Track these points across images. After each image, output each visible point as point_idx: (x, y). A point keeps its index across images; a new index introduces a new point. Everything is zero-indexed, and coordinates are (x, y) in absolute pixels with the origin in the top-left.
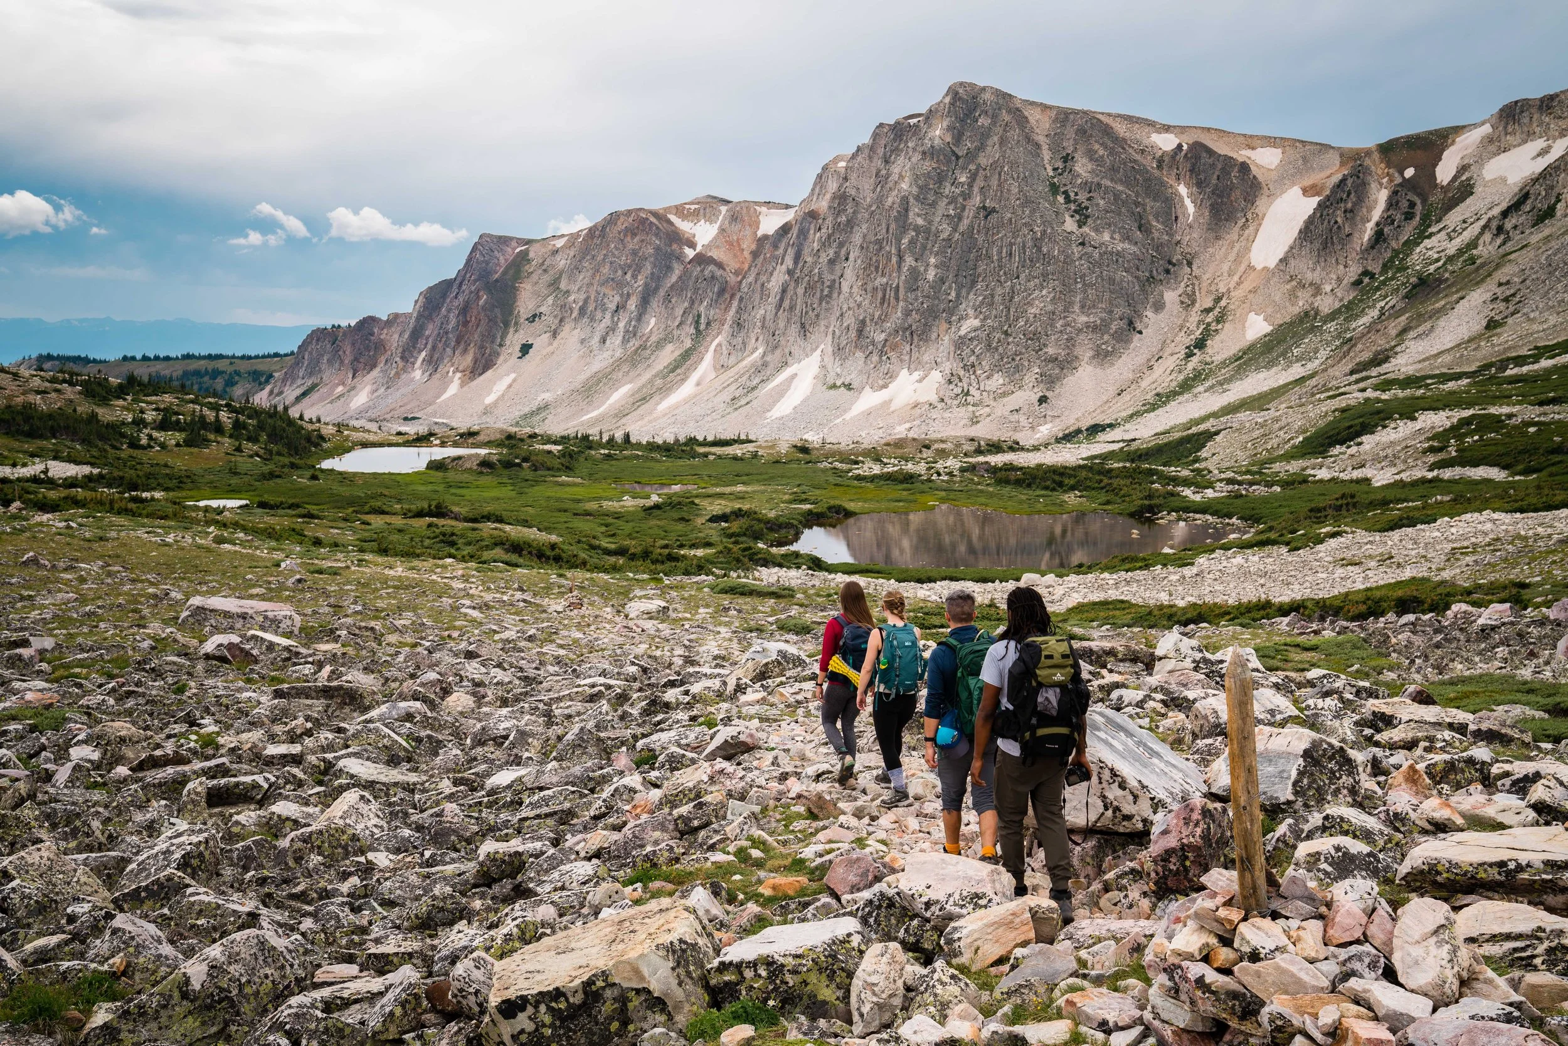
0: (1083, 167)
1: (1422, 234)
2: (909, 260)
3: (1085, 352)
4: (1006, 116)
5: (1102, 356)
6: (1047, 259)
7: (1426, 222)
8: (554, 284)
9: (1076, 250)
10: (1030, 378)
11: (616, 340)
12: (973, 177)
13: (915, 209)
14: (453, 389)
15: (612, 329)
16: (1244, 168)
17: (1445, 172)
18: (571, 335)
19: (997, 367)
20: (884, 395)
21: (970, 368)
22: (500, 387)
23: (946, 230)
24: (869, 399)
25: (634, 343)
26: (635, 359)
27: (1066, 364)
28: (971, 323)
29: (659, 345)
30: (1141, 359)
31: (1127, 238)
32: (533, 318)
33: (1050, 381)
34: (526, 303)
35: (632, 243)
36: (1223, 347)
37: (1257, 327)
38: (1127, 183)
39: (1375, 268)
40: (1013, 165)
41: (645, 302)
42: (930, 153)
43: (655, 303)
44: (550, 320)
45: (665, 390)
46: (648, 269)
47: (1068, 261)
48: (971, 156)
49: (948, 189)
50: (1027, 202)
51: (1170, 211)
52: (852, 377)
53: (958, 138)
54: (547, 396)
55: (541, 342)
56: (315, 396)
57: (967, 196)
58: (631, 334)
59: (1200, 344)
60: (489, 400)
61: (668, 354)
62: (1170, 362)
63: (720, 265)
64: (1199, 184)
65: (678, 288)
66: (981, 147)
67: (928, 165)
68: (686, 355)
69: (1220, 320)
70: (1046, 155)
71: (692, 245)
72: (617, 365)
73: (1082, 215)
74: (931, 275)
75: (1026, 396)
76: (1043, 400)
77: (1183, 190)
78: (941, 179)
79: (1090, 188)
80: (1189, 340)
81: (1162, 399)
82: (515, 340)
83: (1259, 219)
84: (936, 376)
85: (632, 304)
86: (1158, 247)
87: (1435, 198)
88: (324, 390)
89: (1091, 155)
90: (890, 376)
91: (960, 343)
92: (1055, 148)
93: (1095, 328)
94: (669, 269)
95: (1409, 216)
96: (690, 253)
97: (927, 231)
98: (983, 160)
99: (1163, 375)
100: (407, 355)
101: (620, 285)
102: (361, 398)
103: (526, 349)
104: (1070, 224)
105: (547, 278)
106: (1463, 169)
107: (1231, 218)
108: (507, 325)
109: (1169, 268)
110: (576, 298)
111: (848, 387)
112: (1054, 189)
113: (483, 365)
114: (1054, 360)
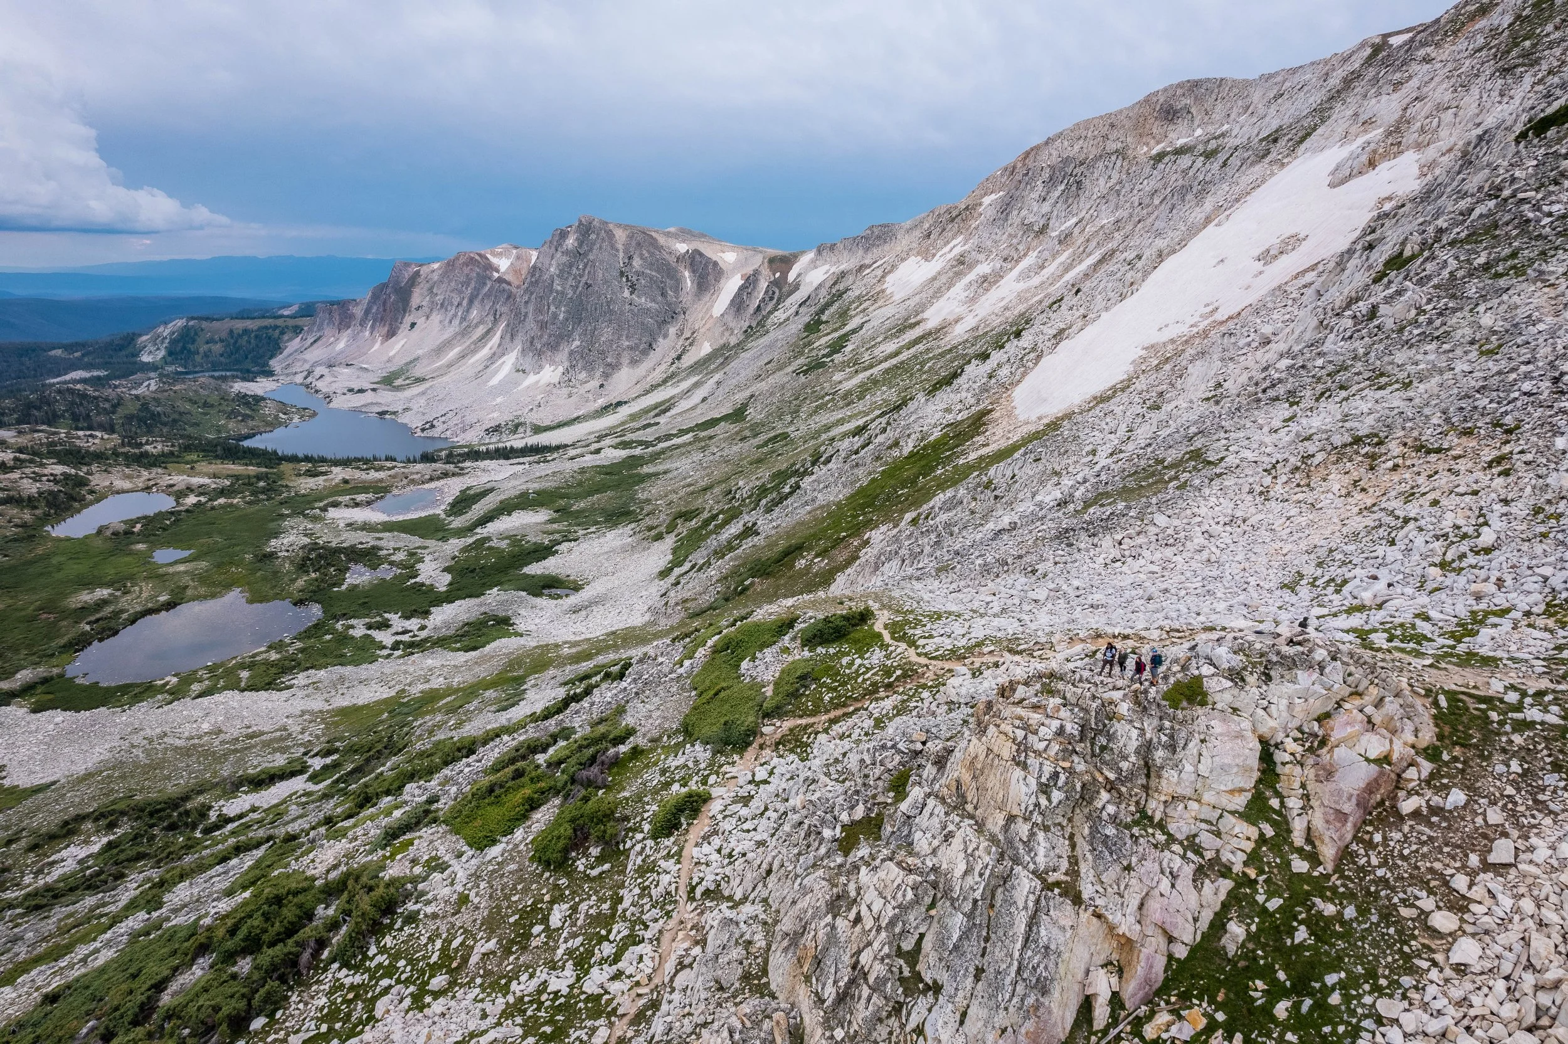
0: (637, 263)
1: (775, 309)
2: (552, 308)
3: (625, 360)
4: (603, 233)
5: (634, 362)
6: (611, 312)
7: (778, 303)
8: (431, 290)
9: (627, 307)
10: (598, 374)
11: (456, 322)
12: (585, 266)
13: (557, 282)
14: (377, 346)
15: (455, 315)
16: (716, 264)
17: (791, 276)
18: (436, 317)
19: (584, 368)
20: (537, 377)
21: (573, 367)
22: (398, 347)
23: (570, 293)
24: (532, 379)
25: (465, 324)
26: (464, 333)
27: (615, 367)
28: (577, 343)
29: (477, 326)
30: (651, 365)
31: (653, 300)
32: (418, 309)
33: (606, 376)
34: (416, 299)
35: (466, 270)
36: (688, 360)
37: (706, 349)
38: (658, 271)
39: (754, 325)
40: (602, 262)
41: (471, 302)
42: (566, 253)
43: (476, 303)
44: (426, 310)
45: (474, 352)
46: (473, 285)
47: (622, 313)
48: (585, 254)
49: (574, 270)
50: (606, 282)
51: (678, 287)
52: (526, 367)
53: (581, 244)
54: (420, 352)
55: (421, 321)
56: (319, 343)
57: (581, 276)
58: (463, 319)
59: (679, 358)
60: (391, 354)
61: (481, 330)
62: (663, 367)
63: (509, 284)
64: (694, 272)
65: (488, 295)
66: (591, 250)
67: (565, 259)
68: (488, 332)
69: (691, 345)
70: (621, 255)
71: (498, 271)
72: (454, 337)
73: (633, 288)
74: (561, 317)
75: (594, 384)
76: (602, 386)
77: (687, 274)
78: (571, 266)
79: (638, 274)
80: (674, 355)
81: (654, 387)
82: (408, 319)
83: (720, 290)
84: (561, 369)
85: (465, 303)
86: (669, 305)
87: (785, 289)
88: (324, 340)
89: (641, 256)
90: (541, 367)
91: (571, 353)
92: (626, 251)
93: (631, 348)
94: (485, 284)
95: (771, 299)
96: (496, 275)
97: (563, 293)
98: (591, 257)
99: (658, 375)
100: (362, 324)
101: (460, 292)
102: (341, 345)
103: (413, 325)
104: (626, 293)
105: (428, 286)
106: (799, 275)
107: (706, 289)
108: (405, 311)
109: (674, 315)
110: (439, 298)
111: (524, 371)
112: (622, 274)
113: (391, 334)
114: (610, 365)
